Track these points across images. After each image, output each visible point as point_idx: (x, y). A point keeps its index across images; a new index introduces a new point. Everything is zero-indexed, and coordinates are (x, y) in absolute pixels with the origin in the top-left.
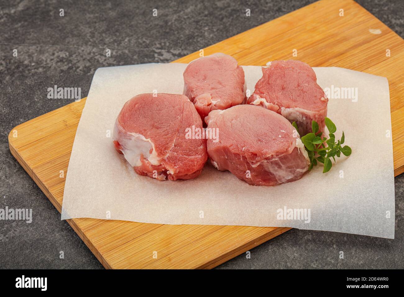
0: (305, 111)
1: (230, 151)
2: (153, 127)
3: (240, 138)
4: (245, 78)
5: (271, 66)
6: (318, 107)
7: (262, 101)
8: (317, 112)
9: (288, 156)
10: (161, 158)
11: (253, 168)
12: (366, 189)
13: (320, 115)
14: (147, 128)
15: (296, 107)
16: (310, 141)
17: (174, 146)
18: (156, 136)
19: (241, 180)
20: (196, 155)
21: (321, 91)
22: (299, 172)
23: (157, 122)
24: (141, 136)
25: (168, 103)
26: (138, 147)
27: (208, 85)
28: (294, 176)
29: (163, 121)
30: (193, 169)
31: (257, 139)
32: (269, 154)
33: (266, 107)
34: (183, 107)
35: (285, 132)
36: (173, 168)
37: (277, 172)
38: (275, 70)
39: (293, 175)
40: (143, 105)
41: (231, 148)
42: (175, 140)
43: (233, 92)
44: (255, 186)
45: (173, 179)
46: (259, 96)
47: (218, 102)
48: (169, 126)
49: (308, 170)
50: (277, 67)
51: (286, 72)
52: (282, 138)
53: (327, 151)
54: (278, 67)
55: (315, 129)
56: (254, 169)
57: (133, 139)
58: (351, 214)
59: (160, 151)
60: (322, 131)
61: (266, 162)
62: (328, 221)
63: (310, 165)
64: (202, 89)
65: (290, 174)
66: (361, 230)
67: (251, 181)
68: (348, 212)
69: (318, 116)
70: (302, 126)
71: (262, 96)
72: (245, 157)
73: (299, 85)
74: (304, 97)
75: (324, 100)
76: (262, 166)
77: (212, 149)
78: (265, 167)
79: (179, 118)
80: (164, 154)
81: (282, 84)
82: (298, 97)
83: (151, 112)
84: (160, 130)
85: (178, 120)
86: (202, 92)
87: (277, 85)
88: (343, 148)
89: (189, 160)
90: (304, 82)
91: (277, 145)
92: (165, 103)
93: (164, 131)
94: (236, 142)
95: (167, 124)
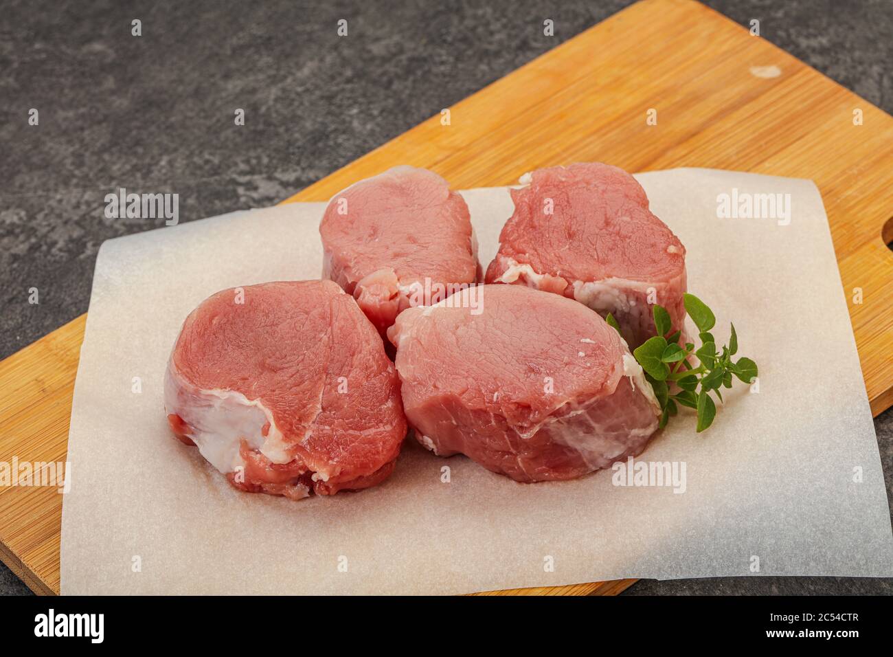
0: (634, 284)
1: (462, 407)
2: (263, 370)
3: (483, 370)
4: (472, 220)
5: (531, 184)
6: (663, 272)
7: (524, 273)
8: (663, 284)
9: (606, 400)
10: (292, 445)
11: (524, 442)
12: (808, 459)
13: (671, 290)
14: (249, 374)
15: (610, 276)
16: (656, 357)
17: (321, 410)
18: (274, 391)
19: (496, 473)
20: (377, 424)
21: (663, 229)
22: (638, 437)
23: (271, 355)
24: (235, 394)
25: (290, 304)
26: (232, 424)
27: (384, 249)
28: (626, 448)
29: (284, 352)
30: (375, 462)
31: (525, 367)
32: (561, 402)
33: (534, 286)
34: (331, 311)
35: (593, 342)
36: (326, 464)
37: (584, 445)
38: (543, 193)
39: (622, 447)
40: (230, 317)
41: (464, 399)
42: (321, 396)
43: (448, 259)
44: (532, 485)
45: (327, 493)
46: (514, 262)
48: (303, 360)
49: (658, 429)
50: (546, 184)
51: (570, 194)
52: (586, 359)
53: (699, 376)
54: (548, 183)
55: (662, 325)
56: (527, 443)
57: (214, 405)
58: (781, 526)
59: (289, 427)
60: (678, 329)
61: (554, 423)
62: (728, 552)
63: (662, 417)
64: (371, 259)
65: (615, 443)
66: (812, 564)
67: (523, 474)
68: (773, 523)
69: (666, 293)
70: (628, 323)
71: (522, 260)
72: (501, 416)
73: (609, 221)
74: (626, 250)
75: (676, 252)
76: (547, 433)
77: (415, 406)
78: (553, 434)
79: (325, 338)
80: (298, 432)
81: (566, 223)
82: (610, 252)
83: (252, 331)
84: (283, 374)
85: (322, 344)
86: (372, 267)
87: (555, 227)
88: (738, 362)
89: (363, 439)
90: (620, 212)
91: (577, 377)
92: (284, 305)
93: (292, 376)
94: (474, 382)
95: (297, 356)
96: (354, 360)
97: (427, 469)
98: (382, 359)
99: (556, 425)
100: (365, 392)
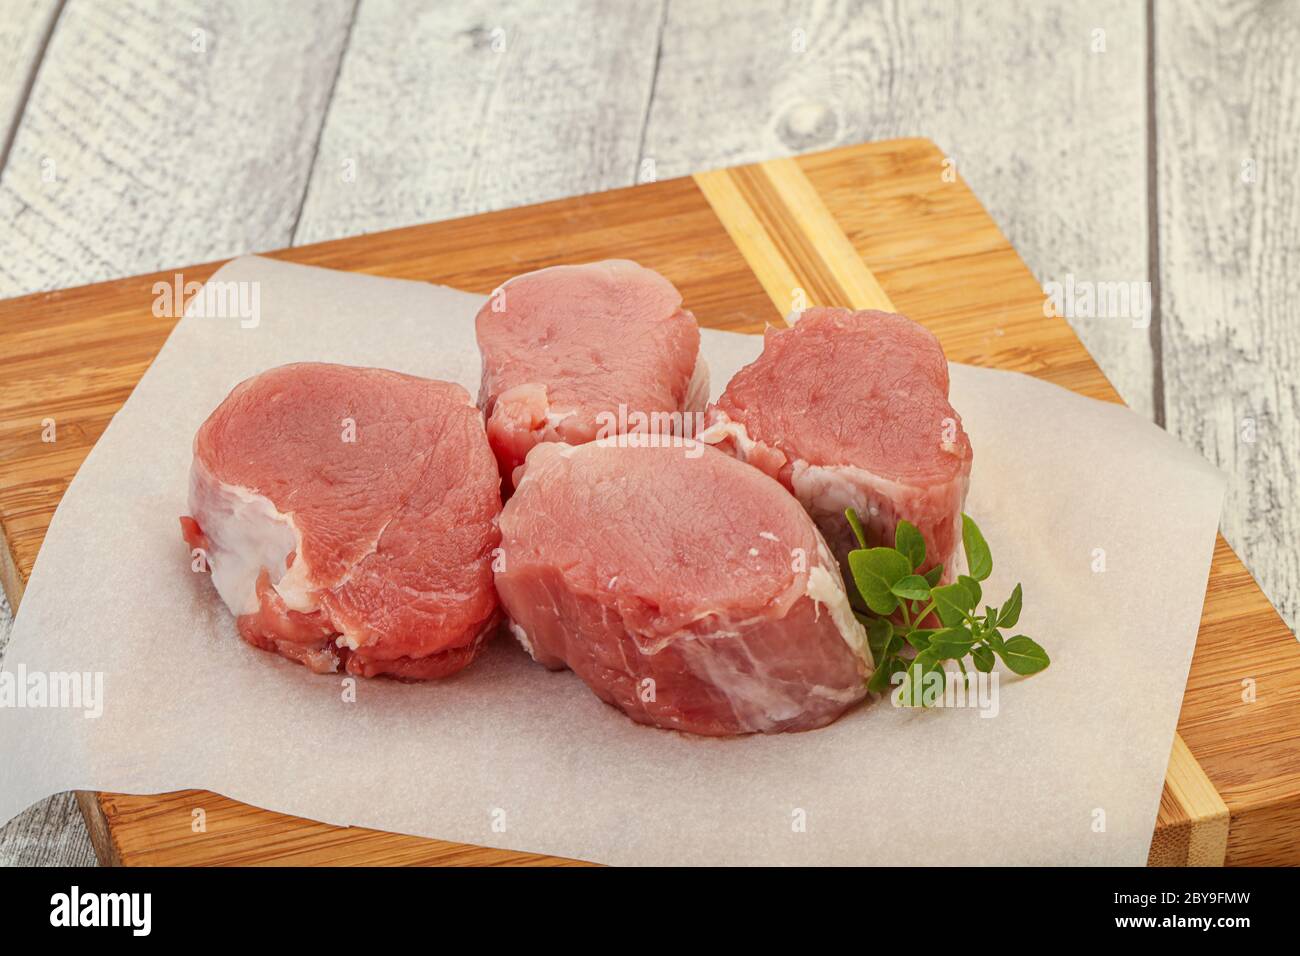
0: (879, 482)
1: (565, 588)
2: (314, 476)
3: (609, 543)
5: (797, 322)
6: (923, 472)
7: (733, 434)
8: (917, 490)
9: (776, 625)
10: (320, 587)
11: (645, 660)
13: (929, 502)
14: (291, 477)
15: (846, 463)
16: (882, 582)
17: (374, 550)
18: (316, 508)
19: (608, 703)
20: (448, 588)
22: (825, 699)
23: (335, 462)
24: (264, 499)
25: (393, 403)
26: (253, 543)
27: (551, 361)
28: (803, 711)
30: (429, 641)
31: (670, 553)
32: (705, 610)
33: (744, 459)
34: (445, 423)
35: (776, 539)
36: (358, 626)
37: (736, 688)
38: (804, 337)
39: (797, 707)
40: (300, 399)
41: (568, 576)
42: (382, 531)
44: (653, 731)
45: (359, 672)
46: (726, 417)
47: (566, 419)
48: (377, 479)
50: (816, 328)
51: (841, 345)
52: (759, 559)
54: (819, 326)
55: (911, 552)
56: (649, 663)
57: (236, 511)
59: (322, 561)
61: (691, 641)
63: (873, 681)
64: (527, 370)
65: (786, 699)
67: (644, 711)
69: (921, 503)
71: (737, 417)
72: (618, 615)
73: (878, 391)
74: (883, 434)
75: (952, 451)
76: (679, 656)
78: (688, 659)
79: (421, 456)
80: (332, 571)
81: (816, 382)
82: (859, 431)
83: (323, 425)
84: (340, 489)
85: (413, 465)
86: (524, 380)
87: (798, 383)
89: (420, 603)
90: (898, 384)
91: (737, 582)
92: (383, 402)
93: (352, 495)
94: (590, 555)
95: (371, 472)
96: (448, 495)
97: (518, 675)
98: (488, 504)
99: (694, 646)
100: (446, 540)
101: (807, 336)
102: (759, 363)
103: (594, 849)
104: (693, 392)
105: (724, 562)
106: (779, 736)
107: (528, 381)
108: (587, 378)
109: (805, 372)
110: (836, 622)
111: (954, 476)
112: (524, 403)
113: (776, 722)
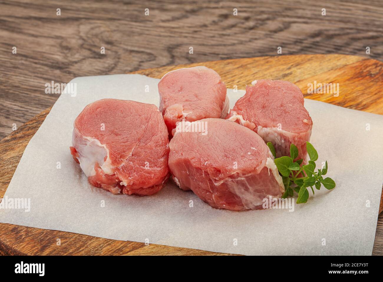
0: (284, 132)
1: (191, 165)
2: (111, 133)
3: (204, 151)
5: (256, 84)
6: (298, 129)
7: (239, 118)
8: (296, 134)
9: (256, 176)
10: (115, 167)
13: (300, 138)
14: (105, 133)
15: (274, 127)
16: (285, 166)
17: (131, 155)
18: (113, 142)
19: (204, 201)
20: (154, 167)
21: (306, 113)
23: (117, 129)
24: (96, 140)
25: (134, 110)
26: (93, 154)
27: (182, 97)
29: (124, 129)
30: (149, 183)
31: (223, 154)
32: (234, 171)
33: (242, 125)
34: (150, 116)
35: (256, 149)
36: (127, 178)
37: (243, 195)
40: (106, 110)
41: (192, 161)
42: (133, 149)
43: (208, 107)
44: (218, 210)
45: (127, 193)
46: (236, 113)
47: (189, 114)
48: (131, 134)
50: (262, 86)
51: (270, 91)
52: (251, 156)
55: (294, 154)
56: (217, 188)
57: (87, 144)
59: (115, 159)
60: (302, 158)
61: (230, 181)
63: (284, 194)
64: (175, 100)
65: (258, 199)
67: (214, 203)
69: (298, 139)
71: (240, 113)
72: (208, 173)
73: (283, 105)
74: (285, 117)
75: (307, 122)
76: (227, 186)
77: (172, 162)
78: (229, 187)
79: (144, 127)
80: (118, 162)
81: (264, 102)
82: (278, 117)
83: (113, 118)
84: (120, 137)
85: (141, 129)
86: (174, 103)
87: (258, 102)
88: (325, 179)
89: (146, 171)
90: (288, 102)
91: (244, 162)
92: (131, 110)
93: (123, 139)
94: (199, 155)
95: (129, 132)
96: (153, 138)
97: (175, 193)
98: (165, 141)
99: (231, 183)
100: (153, 152)
101: (260, 88)
102: (245, 96)
103: (203, 246)
104: (225, 106)
105: (240, 157)
106: (257, 211)
107: (176, 103)
108: (193, 102)
109: (260, 99)
110: (274, 175)
111: (308, 130)
112: (176, 110)
113: (256, 206)
